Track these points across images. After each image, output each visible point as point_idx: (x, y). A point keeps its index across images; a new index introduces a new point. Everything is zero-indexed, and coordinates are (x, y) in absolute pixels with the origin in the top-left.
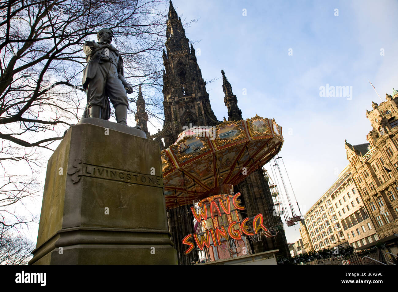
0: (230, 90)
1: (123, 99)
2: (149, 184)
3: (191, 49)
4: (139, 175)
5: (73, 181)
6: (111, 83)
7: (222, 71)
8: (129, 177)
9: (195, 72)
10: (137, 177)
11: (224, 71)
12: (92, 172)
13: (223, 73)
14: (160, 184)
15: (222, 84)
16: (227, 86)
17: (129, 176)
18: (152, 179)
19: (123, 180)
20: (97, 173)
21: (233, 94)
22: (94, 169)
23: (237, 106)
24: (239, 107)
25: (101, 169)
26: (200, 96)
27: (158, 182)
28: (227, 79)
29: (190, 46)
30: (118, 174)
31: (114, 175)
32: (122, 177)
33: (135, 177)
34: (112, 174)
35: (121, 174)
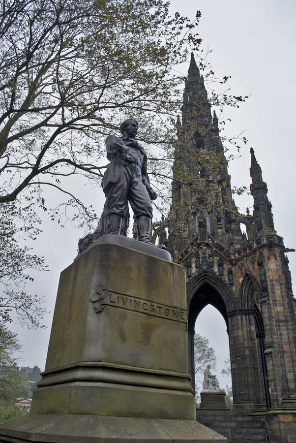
0: (260, 175)
1: (147, 210)
2: (173, 319)
3: (213, 117)
4: (163, 307)
5: (96, 309)
6: (135, 189)
7: (252, 149)
8: (152, 309)
9: (215, 147)
10: (161, 309)
11: (254, 150)
12: (116, 300)
13: (252, 151)
14: (184, 319)
15: (250, 166)
16: (255, 170)
17: (152, 307)
18: (176, 312)
19: (145, 311)
20: (121, 301)
21: (263, 181)
22: (118, 297)
23: (267, 197)
24: (269, 199)
25: (125, 297)
26: (218, 179)
27: (182, 316)
28: (257, 160)
29: (212, 114)
30: (141, 304)
31: (137, 305)
32: (145, 308)
33: (158, 309)
34: (136, 305)
35: (145, 305)
